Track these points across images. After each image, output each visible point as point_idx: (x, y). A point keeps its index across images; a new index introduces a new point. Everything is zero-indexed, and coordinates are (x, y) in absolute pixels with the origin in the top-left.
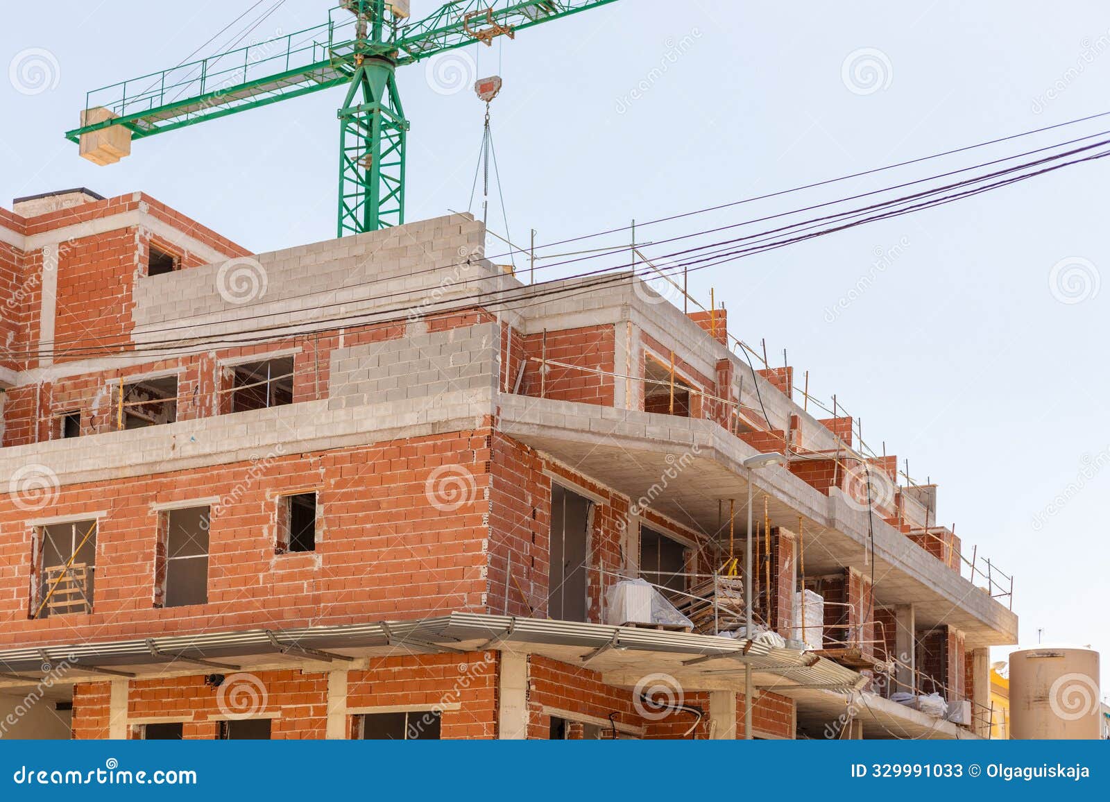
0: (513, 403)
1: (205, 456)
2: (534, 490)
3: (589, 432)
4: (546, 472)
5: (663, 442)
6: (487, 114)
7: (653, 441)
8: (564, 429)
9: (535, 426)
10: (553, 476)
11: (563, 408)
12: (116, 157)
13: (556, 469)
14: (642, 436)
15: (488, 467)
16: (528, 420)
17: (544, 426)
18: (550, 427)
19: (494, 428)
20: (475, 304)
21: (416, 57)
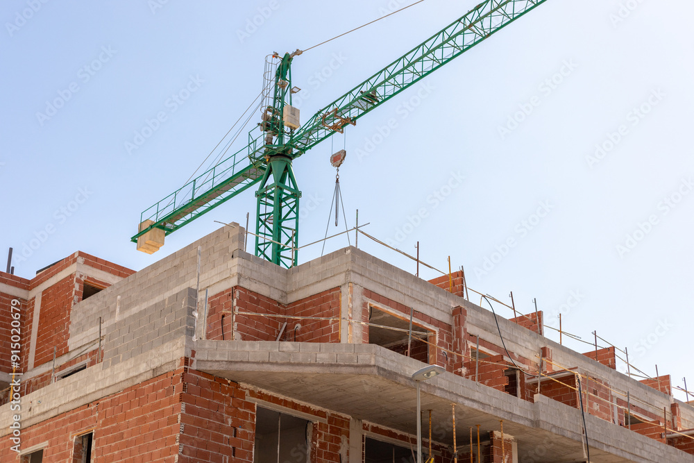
0: (207, 346)
1: (44, 413)
2: (235, 414)
3: (269, 363)
4: (249, 399)
5: (332, 365)
6: (338, 175)
7: (322, 365)
8: (248, 362)
9: (224, 362)
10: (257, 402)
11: (247, 346)
12: (156, 247)
13: (261, 396)
14: (313, 362)
15: (182, 398)
16: (218, 358)
17: (231, 362)
18: (236, 362)
19: (189, 367)
20: (236, 284)
21: (303, 151)
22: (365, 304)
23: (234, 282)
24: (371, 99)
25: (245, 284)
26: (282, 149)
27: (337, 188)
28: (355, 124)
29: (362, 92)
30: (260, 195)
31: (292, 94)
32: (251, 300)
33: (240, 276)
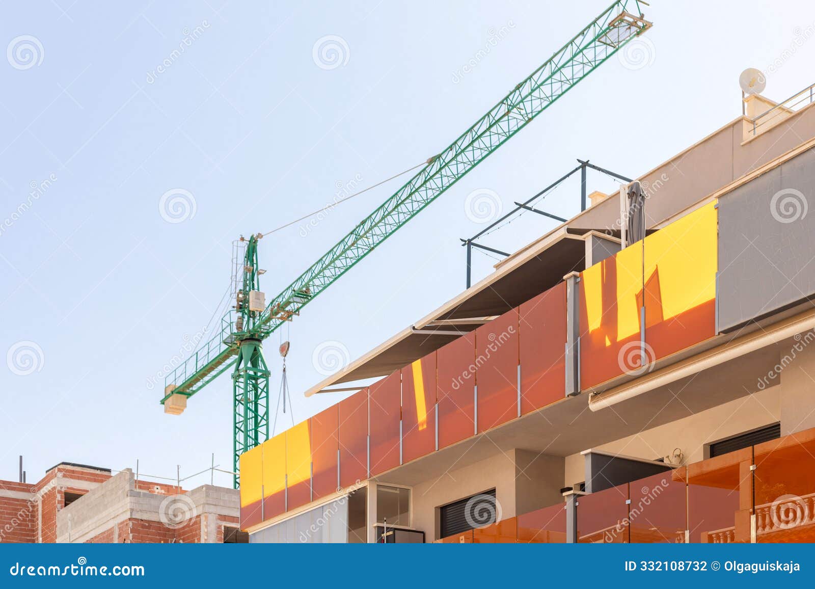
6: (284, 365)
12: (180, 409)
20: (129, 517)
21: (268, 333)
22: (219, 527)
23: (128, 516)
24: (305, 295)
25: (138, 516)
26: (248, 335)
27: (284, 377)
28: (298, 315)
29: (294, 291)
30: (236, 377)
31: (260, 276)
32: (143, 526)
33: (132, 510)
